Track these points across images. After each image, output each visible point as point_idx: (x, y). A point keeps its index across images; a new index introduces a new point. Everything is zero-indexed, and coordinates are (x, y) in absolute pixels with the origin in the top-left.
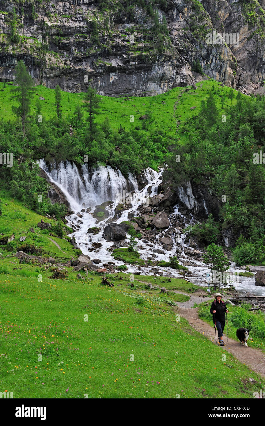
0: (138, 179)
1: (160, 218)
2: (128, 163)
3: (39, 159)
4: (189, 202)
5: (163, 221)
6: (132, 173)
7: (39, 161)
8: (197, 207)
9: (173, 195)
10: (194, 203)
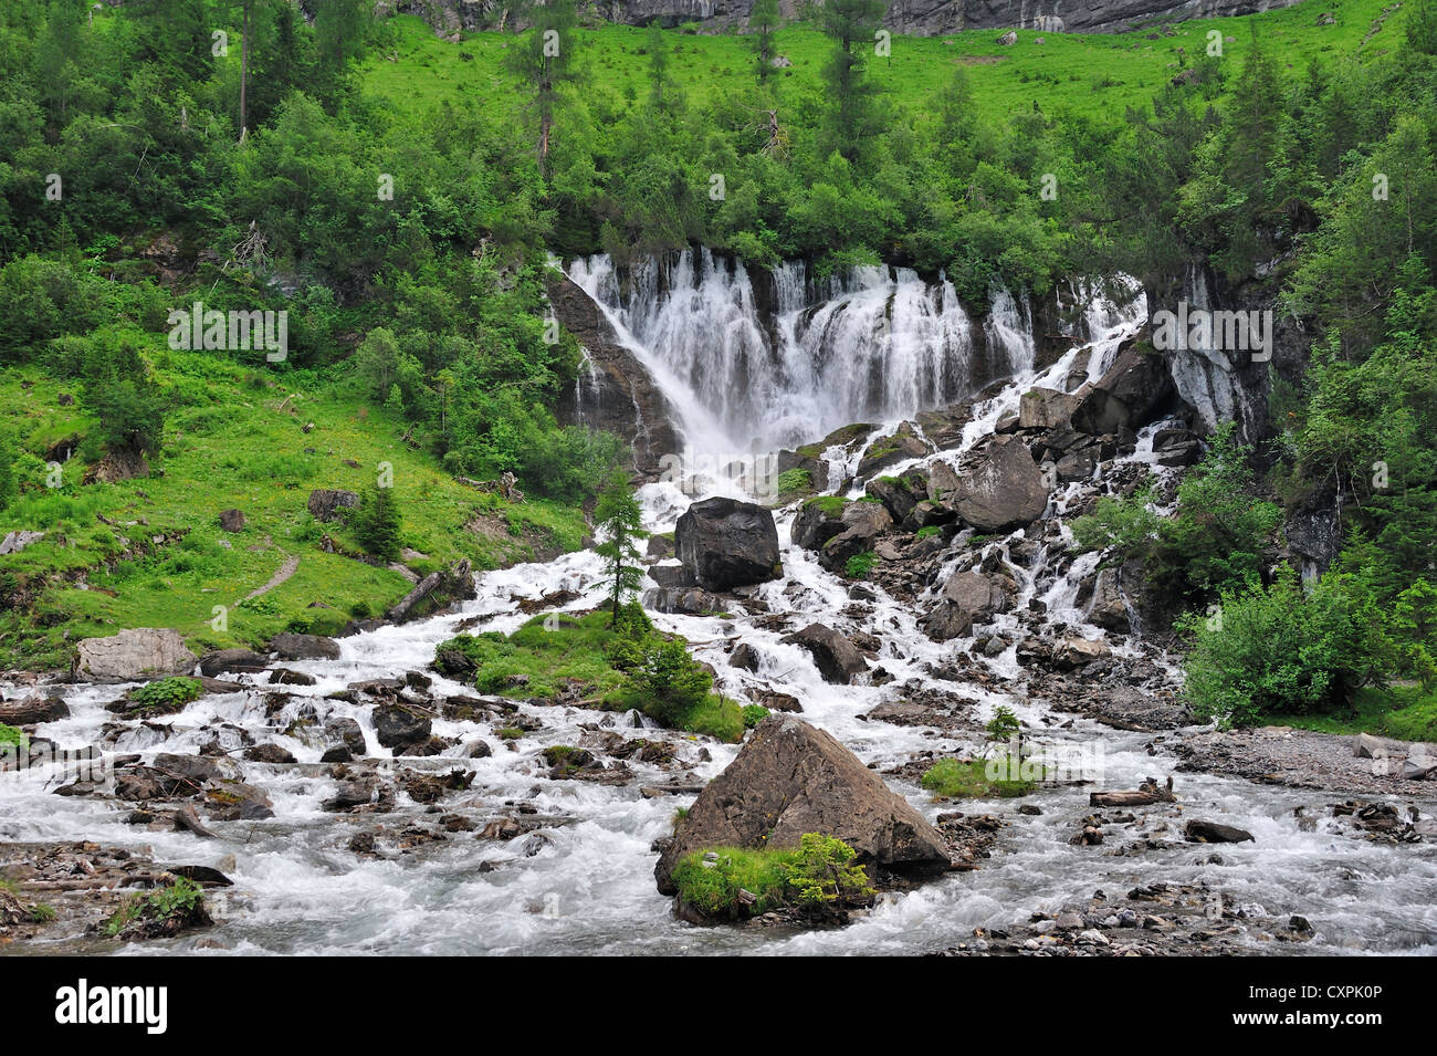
0: (1037, 322)
1: (990, 473)
2: (991, 246)
3: (587, 256)
4: (1212, 394)
5: (1005, 486)
6: (1015, 295)
7: (588, 262)
8: (1247, 413)
9: (1139, 368)
10: (1235, 394)
